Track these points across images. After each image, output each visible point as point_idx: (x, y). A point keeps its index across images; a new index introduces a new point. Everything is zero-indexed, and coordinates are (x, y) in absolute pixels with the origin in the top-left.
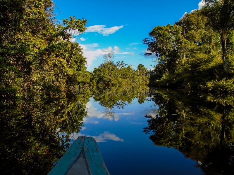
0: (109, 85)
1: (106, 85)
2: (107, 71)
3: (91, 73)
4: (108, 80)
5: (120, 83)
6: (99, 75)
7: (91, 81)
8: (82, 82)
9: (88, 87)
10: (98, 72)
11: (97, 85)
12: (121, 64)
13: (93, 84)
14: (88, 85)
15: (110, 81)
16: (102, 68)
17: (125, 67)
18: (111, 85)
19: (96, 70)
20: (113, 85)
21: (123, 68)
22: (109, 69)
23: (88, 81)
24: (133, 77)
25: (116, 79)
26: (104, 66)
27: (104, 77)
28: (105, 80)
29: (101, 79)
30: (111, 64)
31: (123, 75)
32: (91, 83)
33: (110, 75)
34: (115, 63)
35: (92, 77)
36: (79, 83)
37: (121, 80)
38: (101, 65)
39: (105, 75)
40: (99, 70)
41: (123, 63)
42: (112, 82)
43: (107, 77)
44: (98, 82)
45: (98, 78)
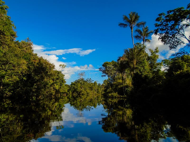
0: (80, 94)
1: (78, 94)
2: (79, 85)
3: (69, 86)
4: (80, 91)
5: (88, 93)
6: (74, 88)
7: (68, 91)
8: (62, 93)
9: (65, 96)
10: (73, 86)
11: (72, 94)
12: (89, 80)
13: (69, 93)
14: (66, 94)
15: (81, 92)
16: (76, 83)
17: (92, 82)
18: (81, 94)
19: (72, 84)
20: (83, 94)
21: (90, 83)
22: (81, 83)
23: (66, 91)
24: (98, 89)
25: (85, 91)
26: (77, 82)
27: (77, 89)
28: (78, 91)
29: (75, 91)
30: (82, 80)
31: (91, 88)
32: (68, 93)
33: (81, 88)
34: (85, 79)
35: (69, 89)
36: (61, 93)
37: (88, 91)
38: (76, 81)
39: (78, 88)
40: (74, 84)
41: (91, 79)
42: (83, 93)
43: (79, 89)
44: (73, 92)
45: (73, 90)
